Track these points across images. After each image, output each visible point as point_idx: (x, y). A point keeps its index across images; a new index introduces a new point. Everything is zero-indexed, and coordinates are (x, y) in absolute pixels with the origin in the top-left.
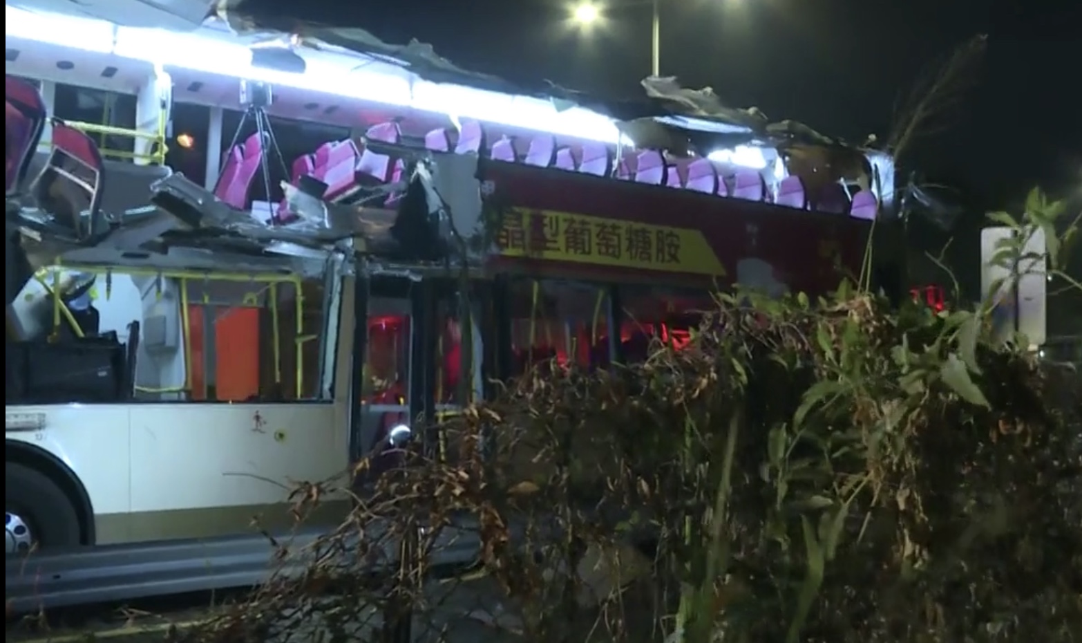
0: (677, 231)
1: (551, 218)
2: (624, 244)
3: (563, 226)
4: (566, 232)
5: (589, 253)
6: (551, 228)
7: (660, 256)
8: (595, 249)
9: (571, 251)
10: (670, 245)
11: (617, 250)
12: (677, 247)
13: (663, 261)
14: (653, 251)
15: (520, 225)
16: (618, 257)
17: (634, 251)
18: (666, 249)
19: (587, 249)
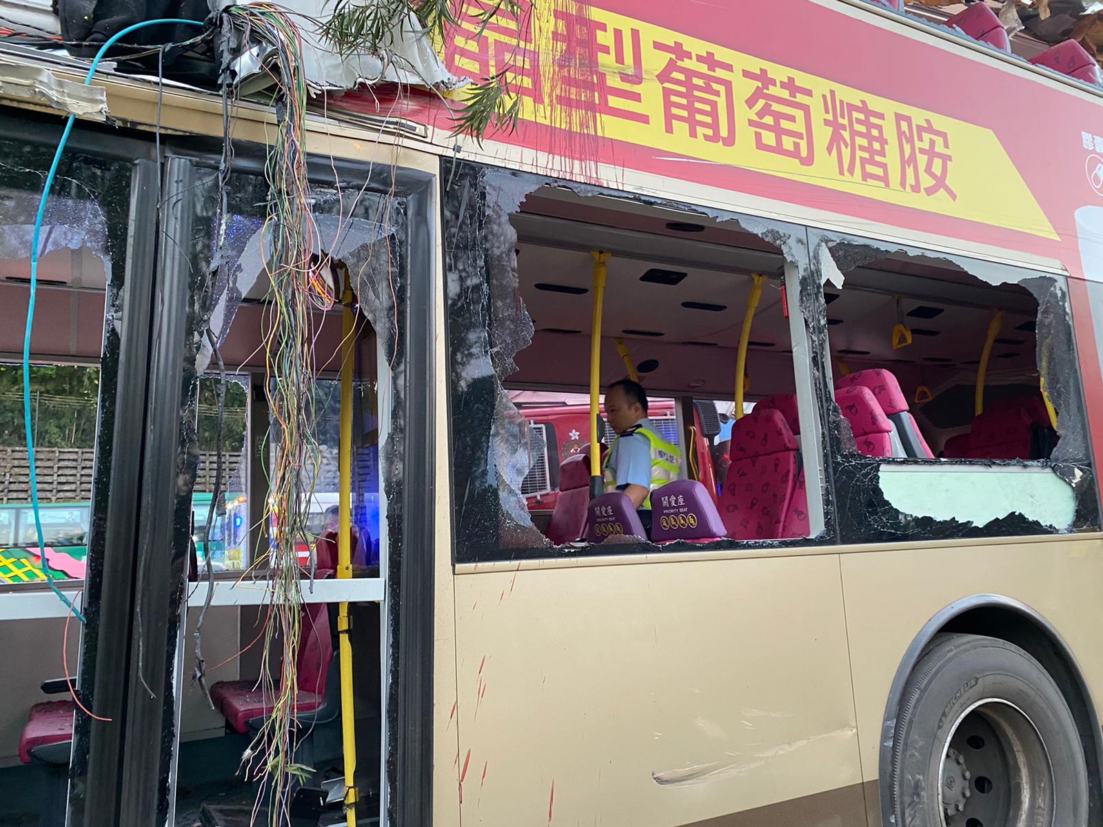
0: (941, 122)
1: (618, 34)
2: (822, 135)
3: (655, 61)
4: (663, 77)
5: (730, 141)
6: (620, 59)
7: (910, 171)
8: (745, 134)
9: (681, 128)
10: (931, 153)
11: (803, 144)
12: (946, 159)
13: (916, 188)
14: (892, 158)
15: (525, 33)
16: (808, 161)
17: (846, 153)
18: (922, 160)
19: (724, 132)
